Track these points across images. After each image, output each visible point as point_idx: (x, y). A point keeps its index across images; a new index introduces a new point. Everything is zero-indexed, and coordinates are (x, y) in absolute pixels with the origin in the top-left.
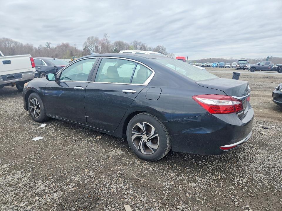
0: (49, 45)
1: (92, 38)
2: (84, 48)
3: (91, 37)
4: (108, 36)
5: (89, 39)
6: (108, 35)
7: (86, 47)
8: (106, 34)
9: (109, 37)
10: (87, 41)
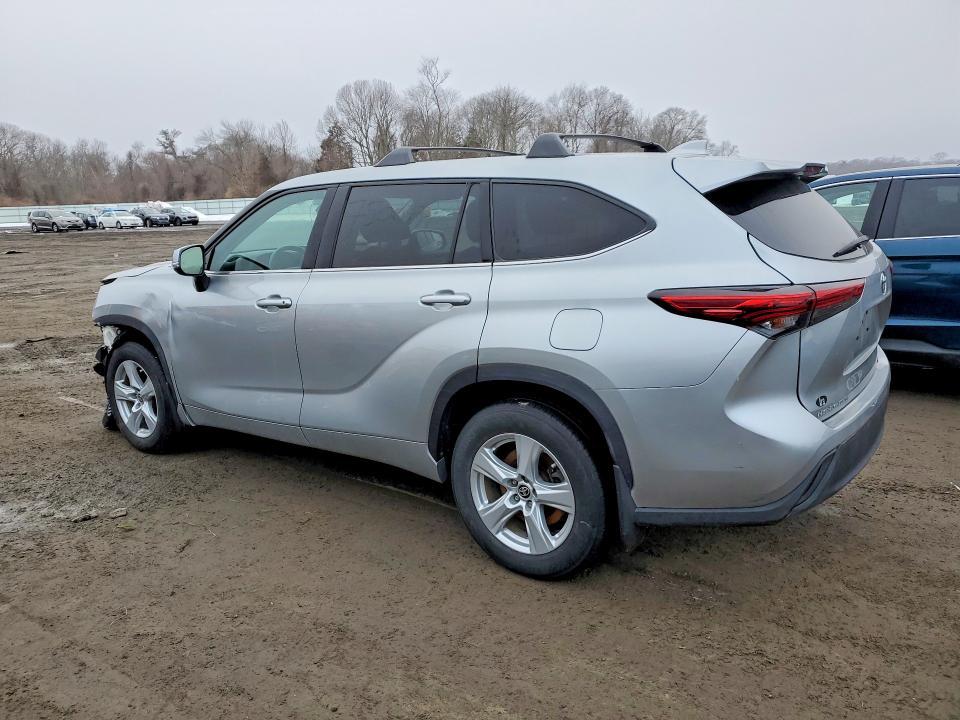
0: (171, 144)
1: (360, 88)
2: (326, 136)
3: (355, 83)
4: (442, 74)
5: (344, 93)
6: (441, 67)
7: (336, 131)
8: (433, 63)
9: (446, 75)
10: (338, 103)
